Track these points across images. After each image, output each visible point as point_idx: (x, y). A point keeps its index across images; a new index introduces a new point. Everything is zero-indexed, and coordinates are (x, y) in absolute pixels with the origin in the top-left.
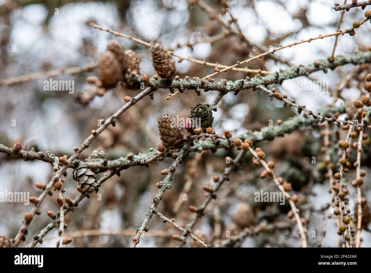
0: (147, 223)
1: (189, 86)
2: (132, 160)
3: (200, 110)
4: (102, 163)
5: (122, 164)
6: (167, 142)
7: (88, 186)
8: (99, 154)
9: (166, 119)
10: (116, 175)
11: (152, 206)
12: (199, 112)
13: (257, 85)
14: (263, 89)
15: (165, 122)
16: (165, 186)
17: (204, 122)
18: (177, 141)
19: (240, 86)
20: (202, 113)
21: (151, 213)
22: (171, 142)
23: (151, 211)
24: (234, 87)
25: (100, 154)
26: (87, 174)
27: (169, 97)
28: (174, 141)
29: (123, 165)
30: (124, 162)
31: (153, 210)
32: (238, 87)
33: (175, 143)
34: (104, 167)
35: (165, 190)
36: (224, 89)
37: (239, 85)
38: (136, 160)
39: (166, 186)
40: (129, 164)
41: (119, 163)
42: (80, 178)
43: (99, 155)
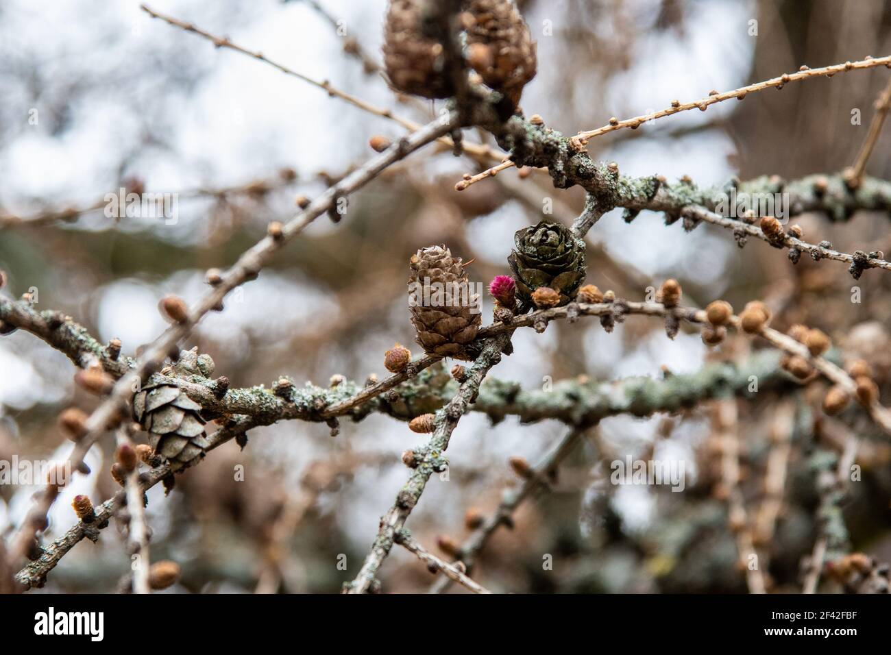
0: (377, 569)
1: (543, 144)
2: (288, 400)
3: (553, 236)
4: (212, 389)
5: (262, 404)
6: (437, 331)
7: (181, 445)
8: (197, 362)
9: (439, 258)
10: (233, 441)
11: (394, 519)
12: (549, 240)
13: (684, 205)
14: (706, 215)
15: (435, 266)
16: (430, 462)
17: (561, 275)
18: (468, 330)
19: (647, 194)
20: (557, 246)
21: (388, 538)
22: (450, 331)
23: (390, 533)
24: (633, 193)
25: (201, 361)
26: (180, 404)
27: (465, 181)
28: (460, 328)
29: (264, 410)
30: (268, 400)
31: (397, 531)
32: (643, 196)
33: (461, 334)
34: (215, 400)
35: (431, 473)
36: (612, 190)
37: (645, 191)
38: (298, 401)
39: (436, 461)
40: (280, 408)
41: (254, 399)
42: (156, 417)
43: (198, 365)
